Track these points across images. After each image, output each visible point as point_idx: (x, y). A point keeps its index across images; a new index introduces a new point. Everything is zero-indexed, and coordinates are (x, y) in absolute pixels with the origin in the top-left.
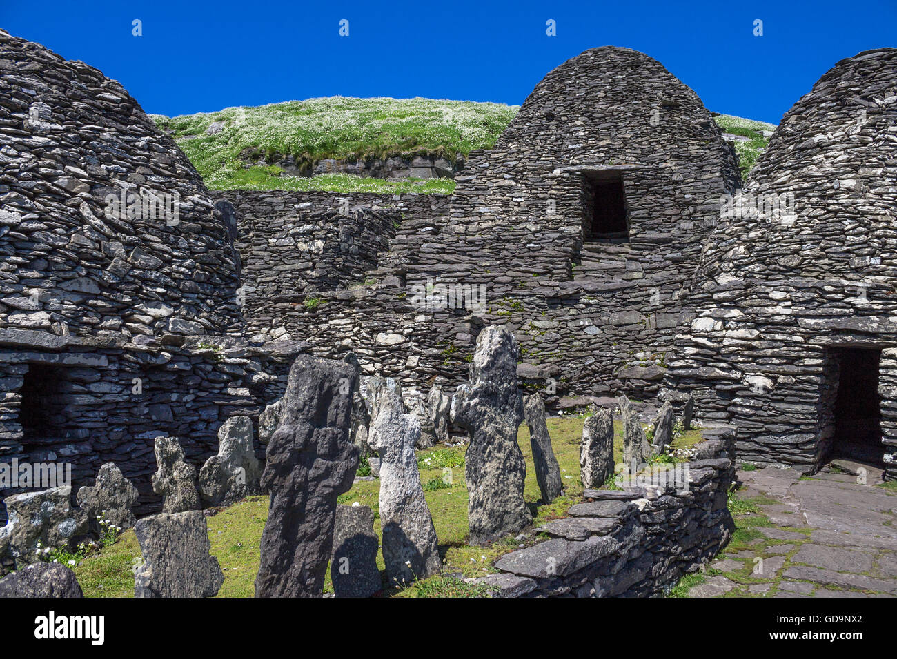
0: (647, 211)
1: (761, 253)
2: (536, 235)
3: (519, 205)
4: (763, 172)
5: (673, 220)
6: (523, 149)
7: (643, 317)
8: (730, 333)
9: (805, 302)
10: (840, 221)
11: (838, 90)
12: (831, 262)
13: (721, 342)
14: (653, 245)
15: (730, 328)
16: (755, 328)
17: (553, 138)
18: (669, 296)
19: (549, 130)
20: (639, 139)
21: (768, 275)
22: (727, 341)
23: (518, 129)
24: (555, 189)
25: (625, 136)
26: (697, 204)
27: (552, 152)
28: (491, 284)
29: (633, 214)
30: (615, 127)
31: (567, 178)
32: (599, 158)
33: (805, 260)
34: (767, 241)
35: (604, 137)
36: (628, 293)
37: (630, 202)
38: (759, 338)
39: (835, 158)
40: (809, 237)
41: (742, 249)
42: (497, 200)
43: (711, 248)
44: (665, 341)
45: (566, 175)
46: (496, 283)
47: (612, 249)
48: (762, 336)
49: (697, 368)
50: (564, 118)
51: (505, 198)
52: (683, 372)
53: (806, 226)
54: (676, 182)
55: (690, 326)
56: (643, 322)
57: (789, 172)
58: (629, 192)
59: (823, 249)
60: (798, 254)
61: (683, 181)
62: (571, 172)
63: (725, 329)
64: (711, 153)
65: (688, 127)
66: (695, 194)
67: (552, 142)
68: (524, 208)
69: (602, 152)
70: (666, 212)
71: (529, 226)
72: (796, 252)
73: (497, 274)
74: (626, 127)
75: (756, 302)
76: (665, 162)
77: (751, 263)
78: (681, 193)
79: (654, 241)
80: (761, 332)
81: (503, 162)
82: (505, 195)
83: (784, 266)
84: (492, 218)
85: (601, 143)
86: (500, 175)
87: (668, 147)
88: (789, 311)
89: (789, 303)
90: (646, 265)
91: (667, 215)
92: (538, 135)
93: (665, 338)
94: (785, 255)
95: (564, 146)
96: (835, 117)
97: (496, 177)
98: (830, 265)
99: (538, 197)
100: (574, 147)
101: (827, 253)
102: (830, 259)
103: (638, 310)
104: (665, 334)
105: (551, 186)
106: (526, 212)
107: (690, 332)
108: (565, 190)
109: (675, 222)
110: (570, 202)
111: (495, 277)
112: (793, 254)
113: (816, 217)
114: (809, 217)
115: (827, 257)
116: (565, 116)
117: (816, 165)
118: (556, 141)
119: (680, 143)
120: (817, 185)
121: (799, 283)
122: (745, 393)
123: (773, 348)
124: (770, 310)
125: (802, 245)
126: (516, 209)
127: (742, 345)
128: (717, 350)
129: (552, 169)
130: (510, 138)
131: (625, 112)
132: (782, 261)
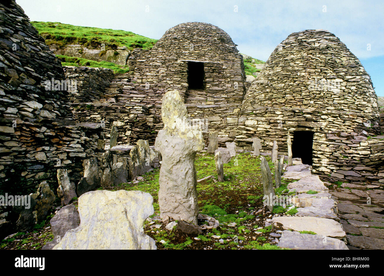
0: (213, 79)
1: (270, 97)
2: (171, 85)
3: (163, 73)
4: (270, 67)
5: (222, 83)
6: (165, 51)
7: (221, 119)
8: (259, 126)
9: (288, 115)
10: (300, 87)
11: (298, 40)
12: (296, 101)
13: (257, 129)
14: (216, 92)
15: (260, 124)
16: (269, 124)
17: (177, 48)
18: (232, 111)
19: (175, 44)
20: (210, 52)
21: (273, 105)
22: (259, 129)
23: (162, 43)
24: (178, 68)
25: (205, 50)
26: (231, 78)
27: (177, 54)
28: (154, 104)
29: (207, 80)
30: (201, 46)
31: (183, 64)
32: (195, 57)
33: (287, 100)
34: (273, 92)
35: (197, 50)
36: (215, 109)
37: (207, 75)
38: (271, 128)
39: (298, 64)
40: (289, 92)
41: (263, 95)
42: (154, 71)
43: (250, 94)
44: (230, 128)
45: (183, 63)
46: (156, 103)
47: (199, 92)
48: (272, 127)
49: (246, 138)
50: (181, 41)
51: (157, 70)
52: (241, 140)
53: (287, 88)
54: (224, 69)
55: (244, 123)
56: (222, 120)
57: (281, 68)
58: (207, 71)
59: (294, 97)
60: (284, 98)
61: (227, 69)
62: (184, 62)
63: (258, 124)
64: (237, 59)
65: (228, 49)
66: (231, 74)
67: (176, 49)
68: (165, 75)
69: (196, 55)
70: (220, 80)
71: (168, 82)
72: (284, 97)
73: (157, 100)
74: (205, 46)
75: (270, 115)
76: (219, 61)
77: (266, 100)
78: (226, 73)
79: (217, 90)
80: (271, 126)
81: (156, 55)
82: (157, 69)
83: (279, 102)
84: (152, 77)
85: (196, 52)
86: (156, 61)
87: (221, 56)
88: (282, 119)
89: (282, 116)
90: (216, 99)
91: (220, 81)
92: (171, 46)
93: (230, 127)
94: (279, 98)
95: (181, 51)
96: (297, 49)
97: (154, 61)
98: (296, 102)
99: (171, 71)
100: (185, 52)
101: (295, 98)
102: (296, 100)
103: (220, 116)
104: (230, 126)
105: (176, 66)
106: (166, 76)
107: (244, 125)
108: (181, 68)
109: (223, 84)
110: (183, 73)
111: (156, 101)
112: (283, 98)
113: (291, 85)
114: (288, 85)
115: (295, 100)
116: (182, 39)
117: (291, 66)
118: (178, 49)
119: (225, 55)
120: (292, 74)
121: (286, 109)
122: (265, 148)
123: (276, 132)
124: (276, 118)
125: (286, 95)
126: (162, 75)
127: (264, 131)
128: (255, 132)
129: (176, 60)
130: (159, 46)
131: (205, 41)
132: (279, 100)
